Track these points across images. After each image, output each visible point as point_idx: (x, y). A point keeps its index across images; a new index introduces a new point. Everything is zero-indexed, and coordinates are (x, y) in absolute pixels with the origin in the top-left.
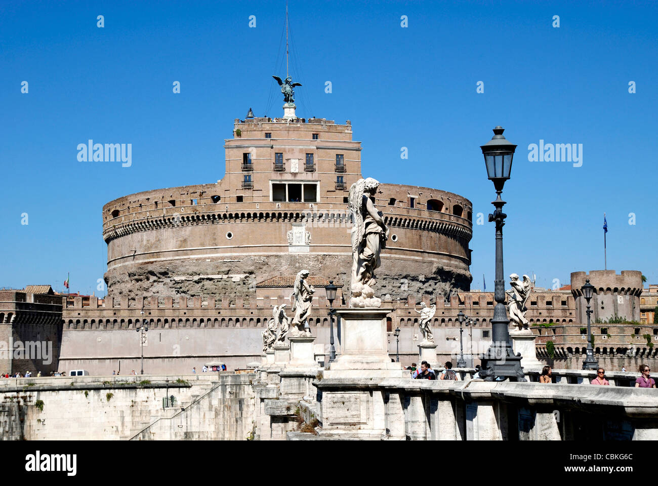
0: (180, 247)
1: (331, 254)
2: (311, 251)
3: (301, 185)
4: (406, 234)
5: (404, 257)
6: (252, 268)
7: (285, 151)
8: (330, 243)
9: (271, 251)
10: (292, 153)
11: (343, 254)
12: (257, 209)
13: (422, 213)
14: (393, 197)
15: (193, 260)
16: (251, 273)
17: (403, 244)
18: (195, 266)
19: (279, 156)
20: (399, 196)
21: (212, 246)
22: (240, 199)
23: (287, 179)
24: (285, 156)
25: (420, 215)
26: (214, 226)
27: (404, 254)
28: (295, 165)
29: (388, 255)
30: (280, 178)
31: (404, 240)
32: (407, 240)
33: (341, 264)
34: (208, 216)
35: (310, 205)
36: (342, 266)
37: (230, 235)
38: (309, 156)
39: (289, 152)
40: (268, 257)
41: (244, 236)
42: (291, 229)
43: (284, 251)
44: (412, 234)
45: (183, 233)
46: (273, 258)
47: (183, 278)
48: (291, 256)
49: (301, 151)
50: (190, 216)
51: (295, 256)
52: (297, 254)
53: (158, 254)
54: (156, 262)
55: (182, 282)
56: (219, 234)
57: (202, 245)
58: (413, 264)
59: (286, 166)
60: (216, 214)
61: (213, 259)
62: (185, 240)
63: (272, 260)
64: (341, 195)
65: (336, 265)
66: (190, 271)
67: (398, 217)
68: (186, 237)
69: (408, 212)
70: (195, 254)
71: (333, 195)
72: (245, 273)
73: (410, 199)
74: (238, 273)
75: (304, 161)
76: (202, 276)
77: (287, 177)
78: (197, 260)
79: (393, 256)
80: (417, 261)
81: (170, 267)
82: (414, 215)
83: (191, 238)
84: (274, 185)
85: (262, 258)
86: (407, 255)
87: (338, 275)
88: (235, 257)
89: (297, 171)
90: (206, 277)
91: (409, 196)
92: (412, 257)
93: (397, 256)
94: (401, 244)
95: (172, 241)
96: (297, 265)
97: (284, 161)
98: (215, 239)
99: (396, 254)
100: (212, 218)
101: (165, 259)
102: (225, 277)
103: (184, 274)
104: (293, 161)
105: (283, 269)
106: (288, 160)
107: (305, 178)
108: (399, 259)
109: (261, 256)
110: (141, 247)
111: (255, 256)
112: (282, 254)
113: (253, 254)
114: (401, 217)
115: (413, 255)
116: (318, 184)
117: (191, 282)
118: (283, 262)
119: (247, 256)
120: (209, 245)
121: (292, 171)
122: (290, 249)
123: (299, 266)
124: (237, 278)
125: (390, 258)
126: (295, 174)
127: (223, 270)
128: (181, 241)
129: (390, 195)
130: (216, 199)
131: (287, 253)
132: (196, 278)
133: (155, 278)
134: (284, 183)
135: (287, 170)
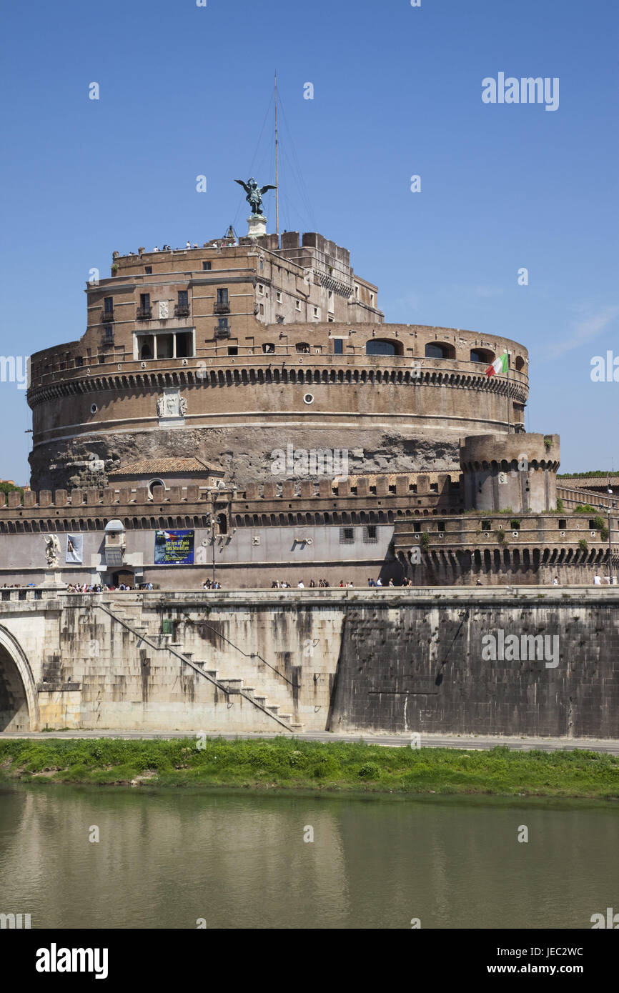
0: (55, 426)
1: (213, 426)
2: (186, 424)
3: (171, 335)
4: (328, 392)
5: (325, 424)
6: (115, 451)
7: (152, 291)
8: (212, 412)
9: (138, 427)
10: (161, 293)
11: (228, 425)
12: (119, 372)
13: (357, 360)
14: (304, 341)
15: (63, 442)
16: (115, 457)
17: (322, 407)
18: (64, 450)
19: (144, 298)
20: (313, 339)
21: (79, 423)
22: (101, 360)
23: (155, 328)
24: (153, 298)
25: (353, 363)
26: (81, 397)
27: (326, 421)
28: (164, 309)
29: (298, 424)
30: (145, 328)
31: (324, 401)
32: (331, 401)
33: (226, 439)
35: (183, 361)
36: (227, 442)
37: (94, 408)
38: (183, 294)
39: (157, 291)
40: (134, 435)
41: (108, 408)
42: (160, 396)
43: (152, 426)
44: (340, 391)
46: (140, 436)
48: (162, 432)
49: (173, 289)
51: (167, 433)
52: (170, 429)
54: (40, 446)
55: (55, 471)
56: (86, 408)
58: (341, 435)
59: (153, 311)
63: (139, 439)
64: (225, 345)
65: (219, 442)
67: (311, 368)
69: (330, 360)
71: (213, 346)
73: (333, 342)
75: (176, 302)
76: (69, 464)
77: (155, 326)
78: (66, 442)
79: (305, 424)
80: (348, 429)
82: (340, 364)
84: (139, 338)
85: (128, 437)
86: (330, 422)
87: (221, 454)
88: (99, 438)
89: (166, 317)
90: (72, 464)
91: (331, 337)
92: (340, 424)
93: (313, 424)
94: (319, 407)
96: (169, 444)
97: (152, 304)
99: (310, 421)
101: (45, 442)
102: (89, 464)
104: (161, 303)
105: (151, 450)
106: (155, 302)
107: (177, 325)
108: (316, 428)
109: (125, 434)
111: (120, 434)
112: (150, 429)
113: (118, 431)
114: (317, 368)
115: (342, 421)
116: (194, 331)
118: (152, 440)
119: (111, 435)
121: (161, 317)
122: (160, 423)
123: (172, 445)
124: (100, 464)
125: (301, 428)
126: (164, 321)
128: (56, 418)
129: (299, 338)
130: (80, 361)
131: (157, 429)
132: (66, 466)
134: (150, 334)
135: (155, 316)
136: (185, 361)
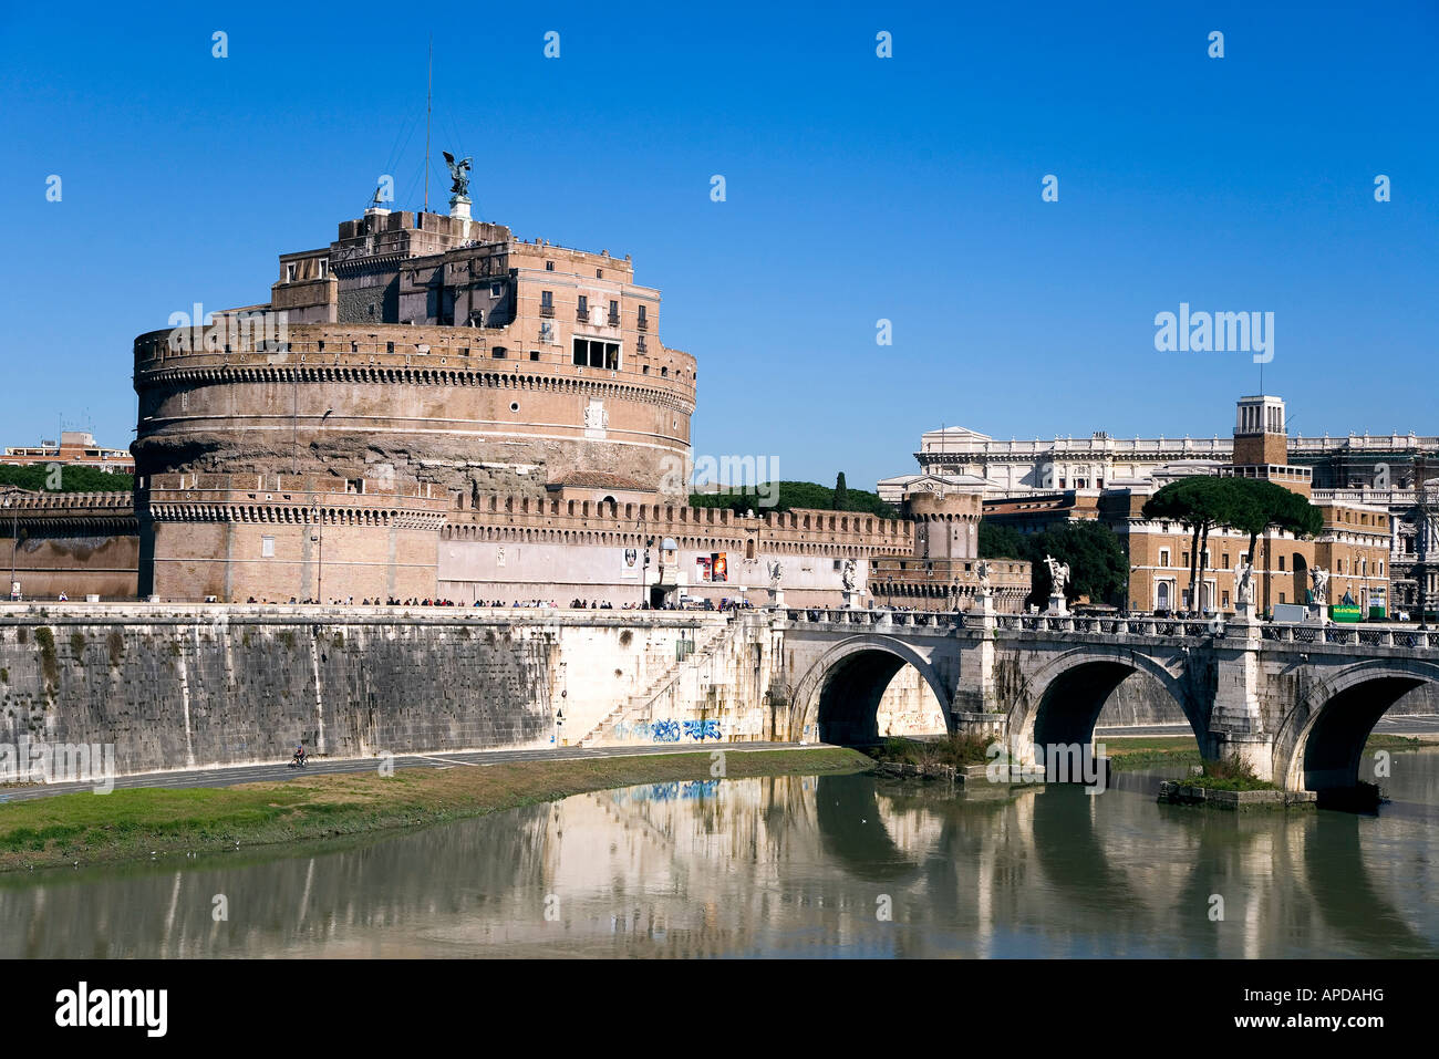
0: (431, 415)
1: (627, 443)
2: (609, 437)
3: (603, 344)
6: (543, 457)
7: (589, 296)
8: (628, 429)
9: (566, 434)
10: (595, 298)
12: (556, 373)
14: (679, 368)
15: (455, 436)
16: (543, 464)
18: (459, 446)
19: (583, 300)
20: (682, 367)
21: (487, 419)
22: (535, 356)
23: (589, 334)
24: (589, 302)
26: (491, 391)
28: (599, 315)
30: (581, 331)
34: (487, 376)
36: (638, 462)
37: (515, 406)
38: (614, 305)
40: (562, 442)
41: (535, 410)
42: (589, 405)
43: (579, 436)
45: (438, 394)
46: (567, 444)
47: (438, 463)
48: (587, 443)
49: (606, 295)
50: (457, 373)
51: (591, 444)
52: (594, 440)
53: (387, 422)
54: (379, 432)
55: (437, 467)
56: (500, 404)
57: (471, 416)
59: (589, 316)
60: (501, 374)
61: (489, 439)
62: (441, 407)
63: (567, 447)
64: (642, 362)
65: (631, 460)
66: (452, 453)
68: (444, 402)
70: (458, 429)
71: (634, 361)
72: (535, 463)
74: (524, 462)
75: (609, 311)
76: (471, 463)
77: (590, 331)
78: (461, 438)
81: (413, 443)
83: (451, 405)
84: (576, 340)
85: (556, 444)
87: (633, 473)
88: (522, 440)
89: (600, 324)
90: (478, 464)
93: (675, 450)
95: (416, 404)
96: (593, 456)
97: (589, 308)
98: (492, 410)
100: (493, 379)
101: (400, 430)
102: (506, 466)
103: (439, 457)
104: (596, 309)
105: (578, 460)
106: (592, 307)
107: (608, 335)
109: (554, 440)
110: (344, 407)
111: (548, 439)
112: (577, 439)
113: (545, 436)
116: (621, 343)
117: (450, 470)
118: (579, 451)
119: (537, 439)
120: (483, 418)
121: (596, 323)
122: (587, 433)
123: (595, 458)
124: (524, 469)
126: (598, 328)
127: (504, 456)
128: (433, 407)
129: (677, 365)
130: (499, 352)
131: (583, 439)
132: (461, 464)
133: (379, 457)
134: (586, 339)
135: (590, 322)
136: (612, 373)
